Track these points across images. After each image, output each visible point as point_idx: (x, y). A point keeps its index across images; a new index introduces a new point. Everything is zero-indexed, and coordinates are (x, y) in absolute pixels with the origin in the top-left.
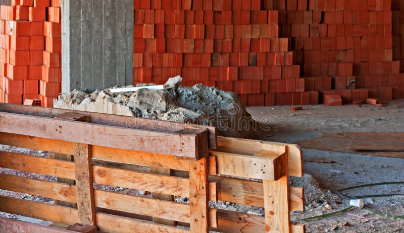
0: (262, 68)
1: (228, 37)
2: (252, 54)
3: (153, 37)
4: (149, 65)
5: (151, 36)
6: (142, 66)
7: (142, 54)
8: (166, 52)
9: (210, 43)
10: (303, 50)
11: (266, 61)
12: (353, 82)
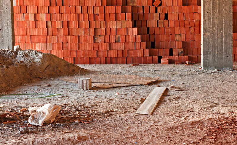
0: (124, 43)
1: (103, 27)
2: (117, 36)
3: (61, 28)
4: (61, 42)
5: (60, 27)
6: (56, 42)
7: (56, 36)
8: (69, 35)
9: (92, 30)
10: (154, 34)
11: (125, 40)
12: (182, 52)
